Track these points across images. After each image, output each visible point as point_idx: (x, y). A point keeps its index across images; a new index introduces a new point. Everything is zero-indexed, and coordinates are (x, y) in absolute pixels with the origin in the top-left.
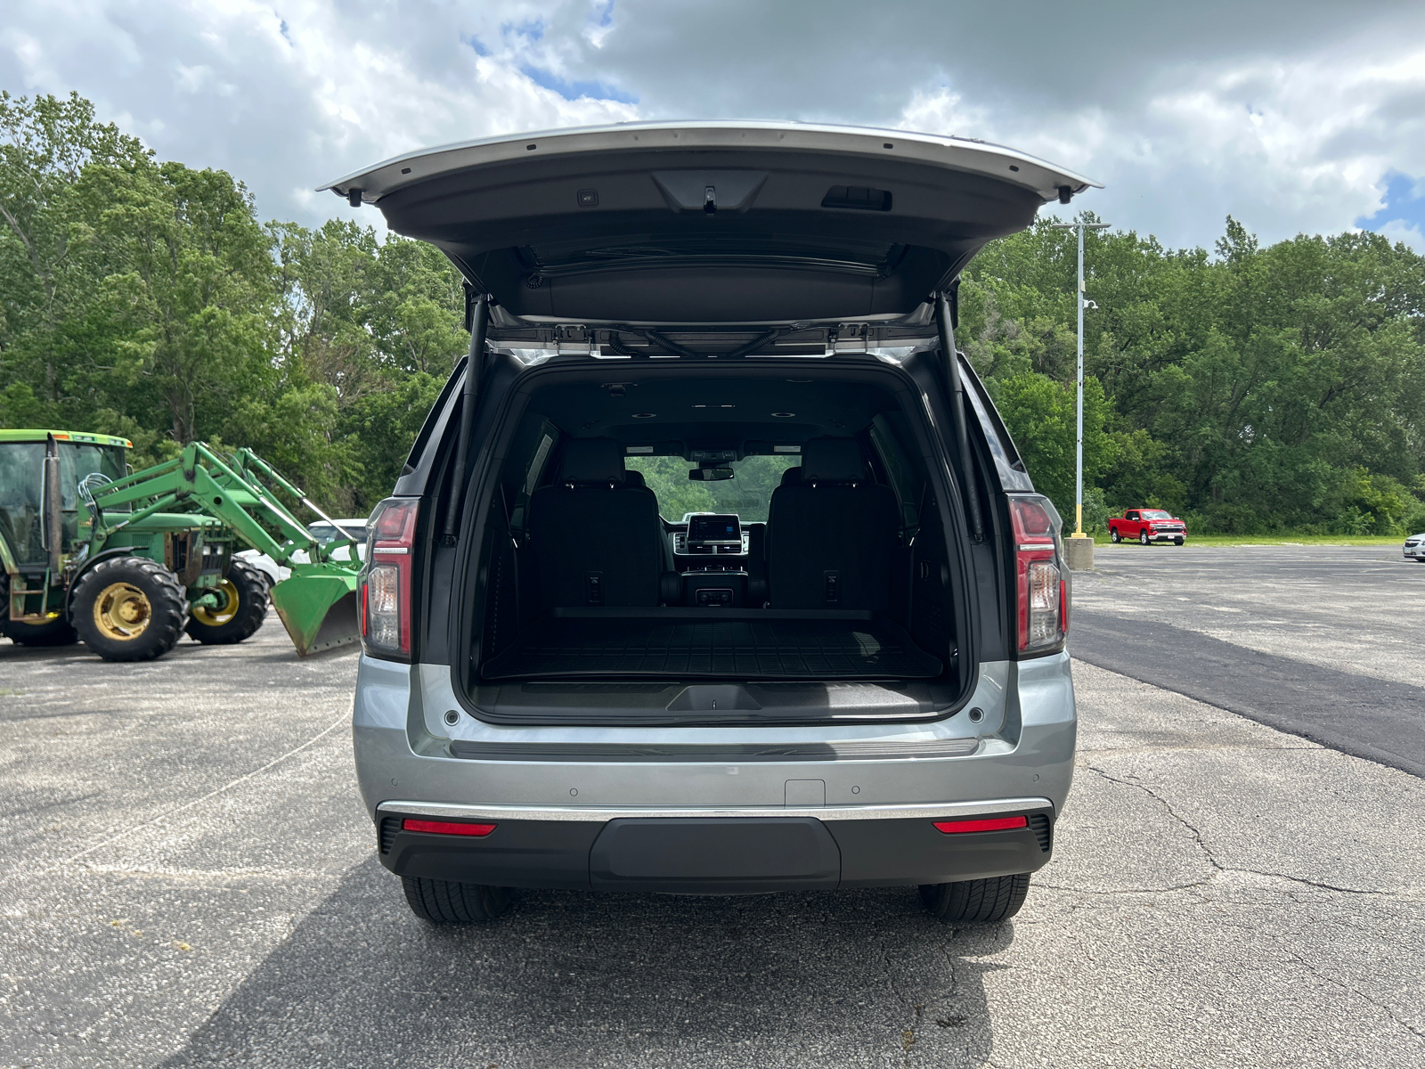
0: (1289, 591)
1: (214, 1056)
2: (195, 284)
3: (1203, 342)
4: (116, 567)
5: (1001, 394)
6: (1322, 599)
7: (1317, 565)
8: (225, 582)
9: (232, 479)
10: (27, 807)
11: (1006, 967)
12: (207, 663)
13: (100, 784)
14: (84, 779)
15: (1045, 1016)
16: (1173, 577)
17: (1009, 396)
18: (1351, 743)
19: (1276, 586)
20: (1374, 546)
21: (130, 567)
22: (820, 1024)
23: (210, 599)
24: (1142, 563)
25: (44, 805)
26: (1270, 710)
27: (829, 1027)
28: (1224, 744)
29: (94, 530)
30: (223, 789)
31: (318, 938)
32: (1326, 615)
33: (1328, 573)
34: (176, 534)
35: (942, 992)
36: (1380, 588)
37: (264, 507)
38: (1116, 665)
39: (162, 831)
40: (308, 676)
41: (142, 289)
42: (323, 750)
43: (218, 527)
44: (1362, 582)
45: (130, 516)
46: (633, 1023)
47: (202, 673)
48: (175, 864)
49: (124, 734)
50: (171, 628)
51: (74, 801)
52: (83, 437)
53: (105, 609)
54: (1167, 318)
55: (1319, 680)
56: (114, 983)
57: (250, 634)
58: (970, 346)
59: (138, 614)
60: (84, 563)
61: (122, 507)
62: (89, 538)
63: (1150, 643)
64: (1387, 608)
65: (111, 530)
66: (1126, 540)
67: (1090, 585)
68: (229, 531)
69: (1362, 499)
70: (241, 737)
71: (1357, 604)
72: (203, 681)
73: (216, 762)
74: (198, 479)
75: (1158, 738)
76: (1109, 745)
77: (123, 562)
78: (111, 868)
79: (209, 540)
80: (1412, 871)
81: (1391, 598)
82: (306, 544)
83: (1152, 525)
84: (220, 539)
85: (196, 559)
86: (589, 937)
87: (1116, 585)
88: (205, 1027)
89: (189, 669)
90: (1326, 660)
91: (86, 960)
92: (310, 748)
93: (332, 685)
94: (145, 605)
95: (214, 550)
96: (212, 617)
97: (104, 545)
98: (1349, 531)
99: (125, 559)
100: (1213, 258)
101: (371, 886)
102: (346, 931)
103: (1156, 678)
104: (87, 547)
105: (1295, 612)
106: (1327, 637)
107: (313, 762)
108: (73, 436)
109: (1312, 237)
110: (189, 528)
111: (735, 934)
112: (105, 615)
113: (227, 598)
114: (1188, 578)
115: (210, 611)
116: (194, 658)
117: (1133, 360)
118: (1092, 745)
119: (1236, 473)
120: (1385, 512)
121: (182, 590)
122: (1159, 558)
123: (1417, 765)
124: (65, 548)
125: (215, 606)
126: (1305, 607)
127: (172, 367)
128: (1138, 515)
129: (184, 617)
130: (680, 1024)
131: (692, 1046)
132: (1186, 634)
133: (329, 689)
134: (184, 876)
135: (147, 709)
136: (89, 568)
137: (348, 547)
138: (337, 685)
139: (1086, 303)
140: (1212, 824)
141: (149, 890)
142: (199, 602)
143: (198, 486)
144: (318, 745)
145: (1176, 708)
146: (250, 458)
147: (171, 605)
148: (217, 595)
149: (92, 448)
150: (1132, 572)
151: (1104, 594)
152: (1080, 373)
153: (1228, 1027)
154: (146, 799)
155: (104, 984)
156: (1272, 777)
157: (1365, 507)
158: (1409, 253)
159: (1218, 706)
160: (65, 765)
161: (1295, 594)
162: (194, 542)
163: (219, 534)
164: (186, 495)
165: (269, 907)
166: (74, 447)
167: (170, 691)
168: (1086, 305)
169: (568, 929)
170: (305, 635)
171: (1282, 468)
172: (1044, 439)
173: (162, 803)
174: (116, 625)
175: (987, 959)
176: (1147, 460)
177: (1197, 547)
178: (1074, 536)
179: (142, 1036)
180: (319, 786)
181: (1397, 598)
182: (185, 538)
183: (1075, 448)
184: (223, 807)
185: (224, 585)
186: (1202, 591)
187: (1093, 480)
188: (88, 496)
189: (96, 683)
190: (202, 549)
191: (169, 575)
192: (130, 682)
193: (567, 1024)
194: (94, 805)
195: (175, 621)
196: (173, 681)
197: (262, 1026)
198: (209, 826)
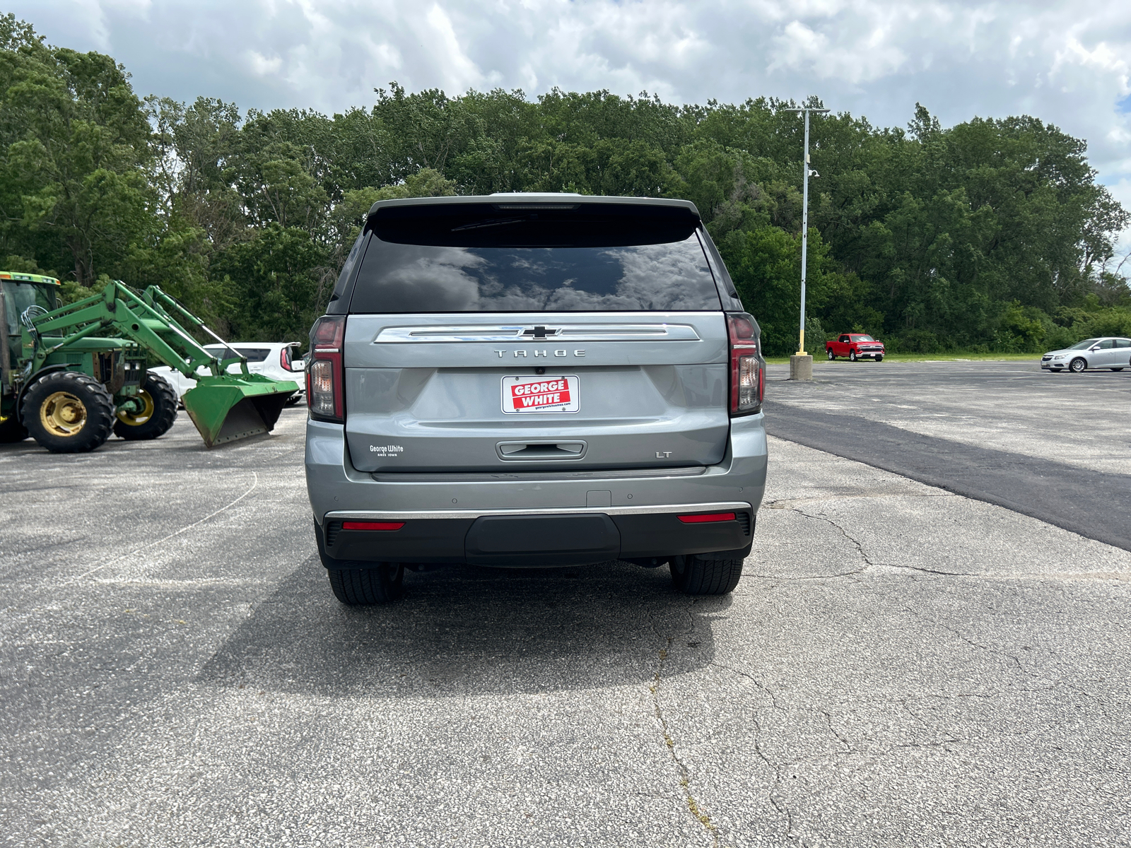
0: (953, 393)
1: (222, 676)
2: (88, 150)
3: (901, 202)
4: (56, 379)
5: (746, 243)
6: (977, 398)
7: (978, 374)
8: (141, 391)
9: (146, 310)
10: (34, 547)
11: (726, 618)
12: (134, 453)
13: (83, 532)
14: (70, 530)
15: (748, 641)
16: (870, 384)
17: (752, 245)
18: (972, 491)
19: (945, 390)
20: (1022, 361)
21: (68, 379)
22: (608, 649)
23: (131, 405)
24: (849, 375)
25: (46, 546)
26: (923, 472)
27: (614, 650)
28: (888, 494)
29: (35, 351)
30: (177, 533)
31: (272, 616)
32: (977, 410)
33: (985, 380)
34: (102, 353)
35: (685, 631)
36: (1019, 391)
37: (172, 332)
38: (820, 445)
39: (141, 559)
40: (217, 461)
41: (44, 154)
42: (243, 509)
43: (135, 348)
44: (1008, 387)
45: (65, 340)
46: (489, 652)
47: (132, 460)
48: (158, 577)
49: (86, 501)
50: (103, 426)
51: (68, 543)
52: (22, 277)
53: (49, 413)
54: (874, 183)
55: (962, 452)
56: (140, 642)
57: (164, 432)
58: (723, 205)
59: (76, 416)
60: (29, 377)
61: (56, 333)
62: (32, 357)
63: (847, 430)
64: (1021, 404)
65: (49, 350)
66: (839, 357)
67: (808, 391)
68: (145, 351)
69: (1016, 325)
70: (178, 501)
71: (1000, 402)
72: (135, 465)
73: (166, 517)
74: (118, 311)
75: (842, 491)
76: (808, 496)
77: (62, 376)
78: (113, 581)
79: (128, 358)
80: (993, 562)
81: (1026, 397)
82: (208, 361)
83: (859, 346)
84: (138, 358)
85: (120, 373)
86: (456, 610)
87: (828, 390)
88: (211, 662)
89: (121, 458)
90: (970, 440)
91: (115, 631)
92: (233, 507)
93: (237, 467)
94: (81, 409)
95: (133, 366)
96: (133, 419)
97: (44, 362)
98: (1004, 350)
99: (63, 373)
100: (908, 137)
101: (301, 587)
102: (290, 611)
103: (848, 453)
104: (30, 364)
105: (956, 408)
106: (975, 425)
107: (238, 516)
108: (14, 276)
109: (985, 120)
110: (113, 349)
111: (552, 605)
112: (49, 417)
113: (144, 404)
114: (881, 385)
115: (131, 415)
116: (122, 450)
117: (848, 217)
118: (796, 495)
119: (922, 305)
120: (1032, 336)
121: (110, 398)
122: (862, 371)
123: (1012, 503)
124: (13, 366)
125: (135, 410)
126: (963, 405)
127: (72, 219)
128: (848, 338)
129: (113, 418)
130: (520, 652)
131: (529, 662)
132: (874, 424)
133: (236, 469)
134: (168, 584)
135: (99, 484)
136: (35, 380)
137: (239, 364)
138: (241, 467)
139: (811, 172)
140: (870, 540)
141: (144, 593)
142: (122, 407)
143: (118, 315)
144: (239, 505)
145: (858, 472)
146: (158, 293)
147: (101, 408)
148: (136, 402)
149: (30, 286)
150: (841, 381)
151: (818, 397)
152: (805, 227)
153: (858, 643)
154: (122, 540)
155: (133, 643)
156: (915, 513)
157: (1017, 331)
158: (1058, 132)
159: (888, 471)
160: (49, 521)
161: (957, 395)
162: (117, 360)
163: (136, 354)
164: (109, 323)
165: (233, 600)
166: (15, 284)
167: (111, 473)
168: (810, 174)
169: (441, 606)
170: (211, 431)
171: (957, 301)
172: (778, 279)
173: (134, 543)
174: (58, 425)
175: (714, 614)
176: (856, 295)
177: (893, 363)
178: (798, 354)
179: (170, 668)
180: (247, 531)
181: (1030, 397)
182: (110, 356)
183: (800, 285)
184: (181, 544)
185: (142, 394)
186: (891, 394)
187: (815, 312)
188: (29, 323)
189: (49, 468)
190: (124, 365)
191: (99, 385)
192: (76, 467)
193: (448, 654)
194: (84, 545)
195: (106, 421)
196: (110, 465)
197: (249, 660)
198: (175, 555)
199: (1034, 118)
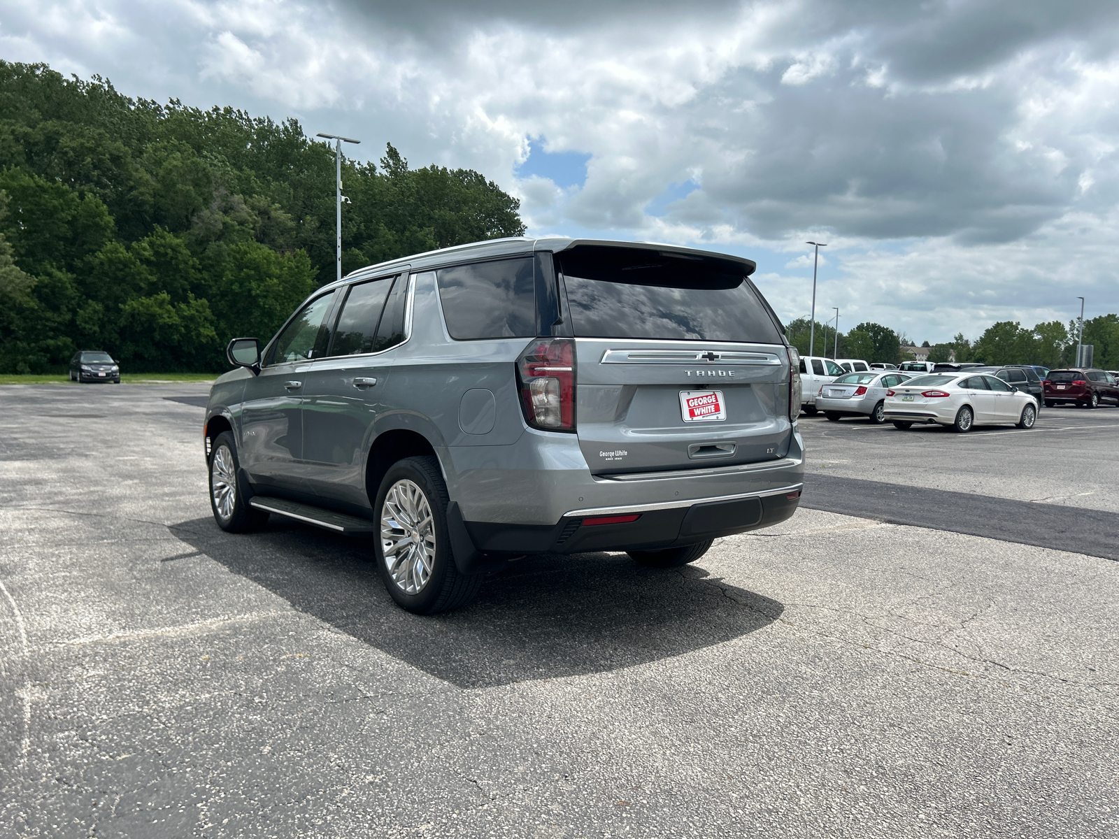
3: (376, 233)
5: (229, 256)
17: (236, 259)
54: (349, 211)
100: (379, 171)
117: (327, 241)
168: (343, 200)
172: (265, 297)
199: (479, 173)
